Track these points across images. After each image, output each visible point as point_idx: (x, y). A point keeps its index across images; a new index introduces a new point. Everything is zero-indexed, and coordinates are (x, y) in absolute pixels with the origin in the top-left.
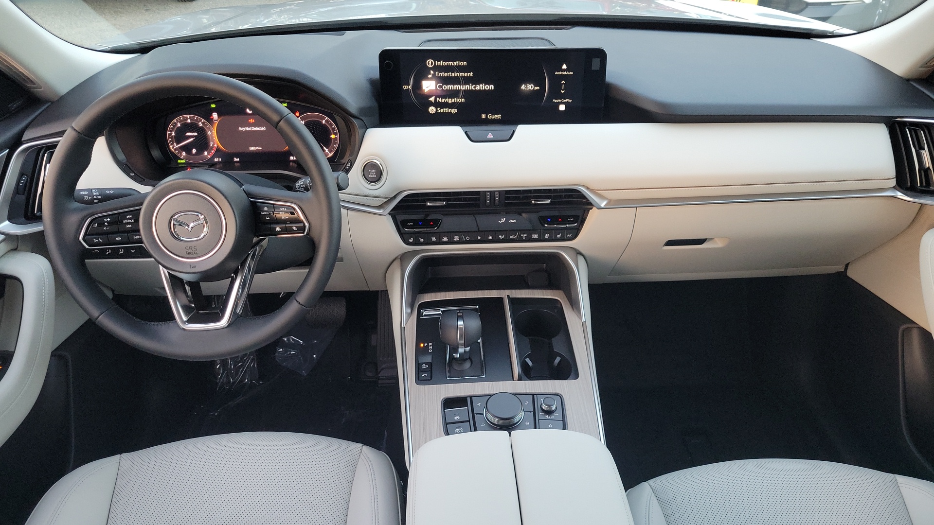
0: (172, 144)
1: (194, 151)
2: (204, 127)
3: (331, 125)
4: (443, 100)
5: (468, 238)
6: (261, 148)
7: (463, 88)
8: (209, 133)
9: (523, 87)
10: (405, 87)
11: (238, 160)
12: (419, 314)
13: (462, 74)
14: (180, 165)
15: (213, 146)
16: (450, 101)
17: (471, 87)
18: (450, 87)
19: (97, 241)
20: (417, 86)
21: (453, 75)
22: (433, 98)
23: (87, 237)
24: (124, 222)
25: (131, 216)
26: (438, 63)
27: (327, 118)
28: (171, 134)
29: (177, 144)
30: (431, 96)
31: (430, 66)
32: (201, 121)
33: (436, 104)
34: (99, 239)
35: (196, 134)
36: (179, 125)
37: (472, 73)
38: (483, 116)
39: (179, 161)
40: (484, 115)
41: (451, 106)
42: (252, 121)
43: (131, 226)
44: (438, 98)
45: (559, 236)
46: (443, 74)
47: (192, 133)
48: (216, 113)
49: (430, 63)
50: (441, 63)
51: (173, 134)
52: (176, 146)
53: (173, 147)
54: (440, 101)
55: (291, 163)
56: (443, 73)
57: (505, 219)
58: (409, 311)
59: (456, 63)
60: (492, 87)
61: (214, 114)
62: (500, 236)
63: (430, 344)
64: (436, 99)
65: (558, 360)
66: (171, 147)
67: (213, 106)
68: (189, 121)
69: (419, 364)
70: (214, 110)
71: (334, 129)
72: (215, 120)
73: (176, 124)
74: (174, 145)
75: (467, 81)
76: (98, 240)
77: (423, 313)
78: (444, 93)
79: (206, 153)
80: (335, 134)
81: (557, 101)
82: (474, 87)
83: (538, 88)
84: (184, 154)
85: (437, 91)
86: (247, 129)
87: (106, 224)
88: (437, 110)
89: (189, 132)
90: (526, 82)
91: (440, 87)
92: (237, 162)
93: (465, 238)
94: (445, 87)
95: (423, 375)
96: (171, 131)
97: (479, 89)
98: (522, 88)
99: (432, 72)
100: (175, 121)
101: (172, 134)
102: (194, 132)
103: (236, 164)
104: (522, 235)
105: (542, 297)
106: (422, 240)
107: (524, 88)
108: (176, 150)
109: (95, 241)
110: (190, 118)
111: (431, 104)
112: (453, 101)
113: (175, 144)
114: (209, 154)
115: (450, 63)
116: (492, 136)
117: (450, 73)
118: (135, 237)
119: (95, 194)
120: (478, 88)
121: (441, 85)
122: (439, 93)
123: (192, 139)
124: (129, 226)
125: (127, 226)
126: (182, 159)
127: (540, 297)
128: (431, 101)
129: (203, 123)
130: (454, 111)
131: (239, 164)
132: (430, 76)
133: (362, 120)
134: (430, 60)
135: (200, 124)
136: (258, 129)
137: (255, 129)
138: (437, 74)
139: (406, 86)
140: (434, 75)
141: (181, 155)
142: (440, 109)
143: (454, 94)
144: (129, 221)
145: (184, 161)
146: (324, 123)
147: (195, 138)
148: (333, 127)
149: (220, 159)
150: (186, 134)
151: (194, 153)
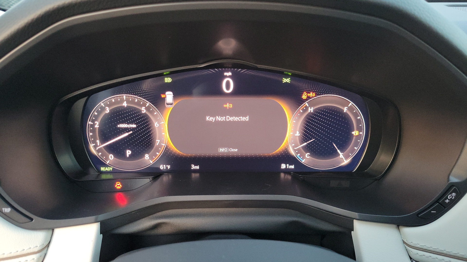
0: (94, 142)
1: (129, 153)
2: (148, 113)
3: (356, 114)
6: (236, 150)
8: (156, 125)
11: (197, 167)
14: (104, 177)
15: (160, 146)
27: (351, 104)
28: (93, 126)
29: (103, 141)
35: (134, 126)
36: (108, 110)
39: (103, 169)
42: (228, 106)
47: (128, 124)
48: (171, 93)
51: (97, 126)
52: (100, 145)
53: (96, 147)
55: (282, 175)
61: (167, 93)
66: (91, 146)
67: (168, 80)
68: (125, 104)
70: (168, 87)
71: (359, 122)
72: (168, 104)
73: (103, 109)
74: (96, 143)
79: (147, 156)
80: (360, 129)
84: (111, 157)
86: (219, 119)
89: (123, 123)
92: (195, 171)
96: (93, 121)
100: (102, 103)
101: (94, 124)
102: (132, 123)
103: (195, 176)
108: (98, 151)
110: (127, 100)
113: (98, 141)
114: (151, 158)
123: (126, 134)
126: (106, 166)
129: (148, 109)
131: (197, 175)
135: (144, 110)
136: (236, 119)
137: (231, 119)
141: (107, 158)
145: (110, 169)
146: (345, 111)
147: (131, 132)
148: (359, 118)
149: (169, 167)
150: (119, 126)
151: (128, 156)
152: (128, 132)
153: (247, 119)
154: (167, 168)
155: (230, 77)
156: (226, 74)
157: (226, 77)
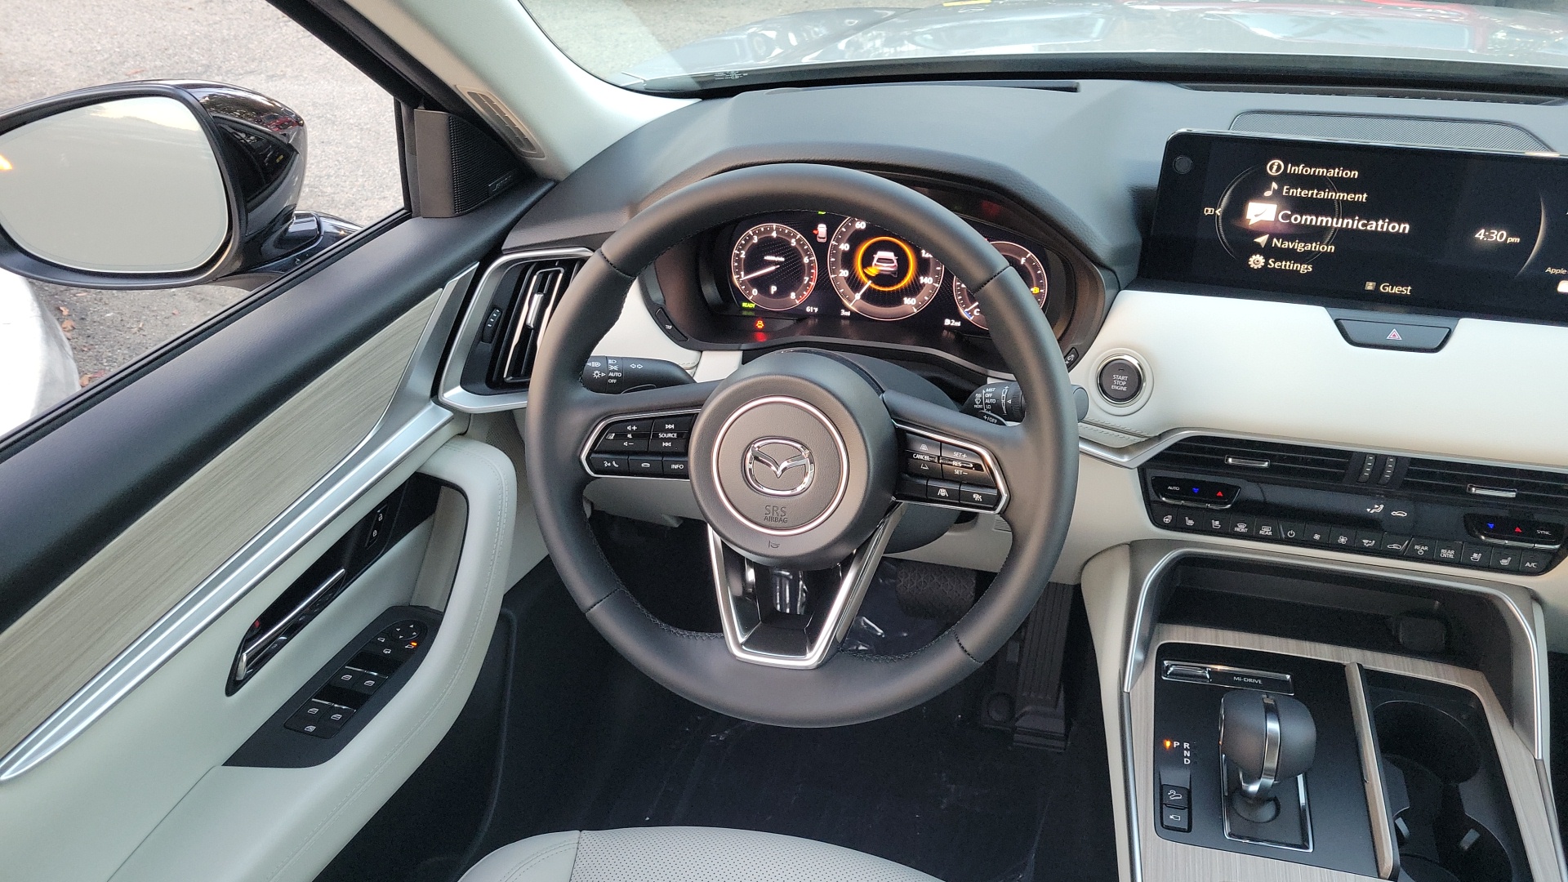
0: (738, 273)
1: (774, 289)
2: (798, 247)
3: (1036, 268)
4: (1286, 245)
5: (1292, 534)
7: (1337, 224)
8: (805, 260)
9: (1481, 235)
10: (1209, 211)
11: (849, 313)
12: (1160, 670)
13: (1342, 196)
14: (745, 313)
15: (808, 284)
16: (1300, 247)
17: (1357, 224)
18: (1309, 219)
19: (609, 464)
20: (1237, 209)
21: (1322, 195)
22: (1266, 237)
23: (593, 455)
24: (661, 436)
25: (673, 426)
26: (1291, 169)
27: (1031, 254)
28: (738, 255)
29: (746, 274)
30: (1260, 234)
31: (1273, 173)
32: (795, 236)
33: (1269, 252)
34: (614, 463)
35: (782, 259)
36: (756, 240)
37: (1365, 195)
38: (1370, 286)
39: (745, 305)
40: (1371, 284)
41: (1301, 258)
43: (670, 444)
44: (1275, 240)
45: (1504, 562)
46: (1297, 192)
47: (776, 256)
48: (824, 226)
49: (1275, 167)
50: (1300, 169)
51: (743, 256)
52: (744, 278)
53: (739, 278)
54: (1279, 245)
55: (945, 332)
56: (1299, 190)
57: (1382, 506)
58: (1140, 657)
59: (1333, 173)
60: (1405, 228)
61: (821, 226)
62: (1365, 541)
63: (1186, 745)
64: (1269, 241)
65: (1471, 837)
66: (735, 277)
67: (822, 213)
68: (774, 234)
69: (1162, 787)
70: (822, 219)
71: (1039, 277)
72: (820, 238)
73: (751, 237)
74: (740, 275)
75: (1349, 210)
76: (612, 463)
77: (1168, 668)
78: (1292, 231)
79: (793, 295)
80: (1041, 286)
81: (1556, 271)
82: (1364, 225)
83: (1518, 240)
84: (755, 292)
85: (1278, 225)
87: (630, 436)
88: (1267, 263)
89: (770, 254)
90: (1490, 224)
91: (1286, 217)
92: (846, 317)
93: (1286, 534)
94: (1296, 219)
95: (1172, 817)
96: (739, 250)
97: (1373, 229)
98: (1477, 236)
99: (1274, 185)
100: (750, 232)
101: (741, 254)
102: (780, 255)
104: (1416, 547)
105: (1435, 679)
106: (1190, 523)
107: (1481, 237)
108: (742, 284)
109: (607, 464)
110: (777, 229)
111: (1258, 250)
112: (1309, 247)
113: (742, 273)
114: (798, 298)
115: (1321, 171)
116: (1398, 337)
117: (1316, 191)
118: (673, 466)
119: (612, 368)
120: (1372, 226)
121: (1289, 213)
122: (1280, 229)
123: (772, 268)
124: (667, 444)
125: (664, 444)
126: (749, 302)
127: (1430, 678)
128: (1259, 244)
129: (798, 241)
130: (1305, 268)
131: (847, 322)
132: (1268, 194)
133: (1114, 273)
134: (1277, 162)
135: (793, 243)
138: (1285, 190)
139: (1210, 209)
140: (1278, 193)
141: (750, 294)
142: (1274, 263)
143: (1316, 233)
144: (670, 435)
145: (752, 306)
146: (1022, 263)
147: (779, 266)
148: (1039, 272)
149: (816, 310)
150: (765, 258)
151: (772, 293)
152: (775, 265)
154: (814, 310)
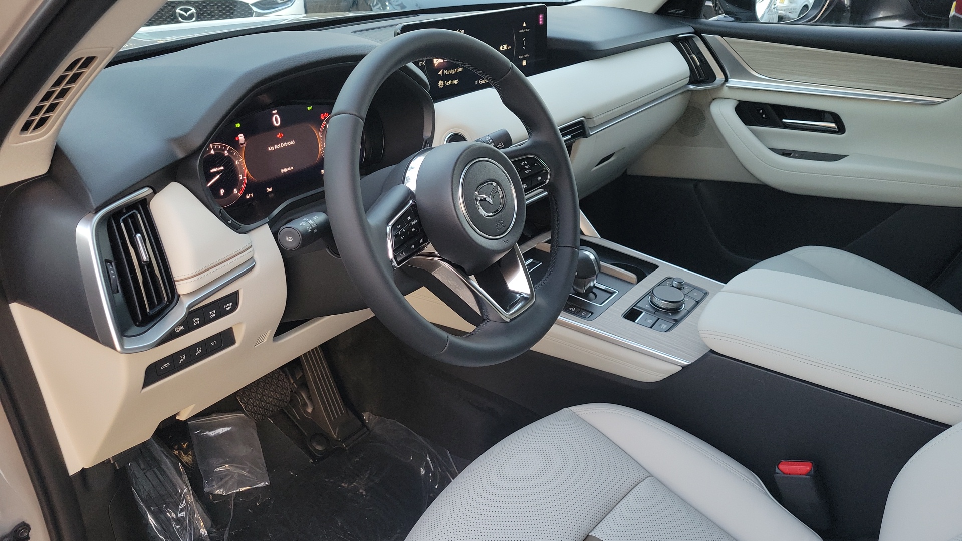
1: (222, 191)
2: (230, 156)
6: (292, 168)
8: (237, 163)
11: (271, 189)
15: (243, 179)
16: (453, 72)
30: (439, 70)
32: (226, 148)
33: (444, 77)
35: (222, 168)
40: (476, 81)
41: (454, 77)
42: (280, 136)
47: (218, 167)
48: (242, 135)
54: (446, 74)
61: (240, 135)
64: (443, 72)
67: (238, 125)
68: (213, 151)
70: (239, 131)
72: (242, 144)
79: (236, 191)
83: (509, 47)
85: (444, 63)
86: (277, 147)
88: (444, 84)
89: (214, 167)
92: (270, 192)
98: (499, 49)
102: (220, 166)
103: (270, 196)
110: (214, 148)
111: (440, 78)
112: (456, 70)
114: (239, 191)
122: (445, 66)
123: (218, 176)
128: (440, 75)
129: (229, 151)
130: (456, 82)
131: (272, 195)
135: (226, 153)
136: (287, 144)
137: (284, 145)
139: (421, 63)
142: (447, 82)
147: (221, 174)
149: (252, 195)
150: (211, 171)
151: (222, 194)
152: (219, 174)
153: (293, 142)
154: (251, 196)
155: (276, 113)
156: (274, 112)
157: (274, 114)
